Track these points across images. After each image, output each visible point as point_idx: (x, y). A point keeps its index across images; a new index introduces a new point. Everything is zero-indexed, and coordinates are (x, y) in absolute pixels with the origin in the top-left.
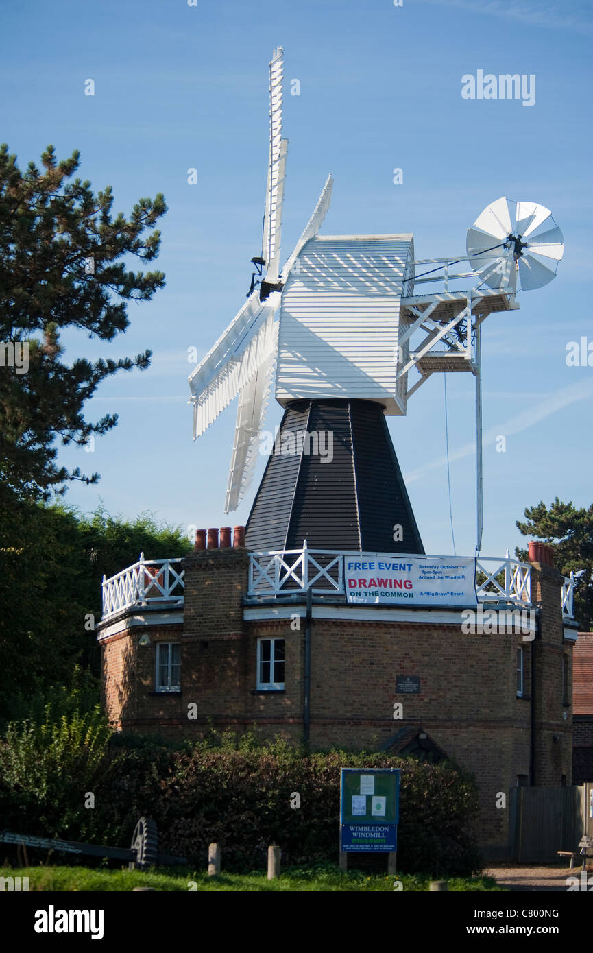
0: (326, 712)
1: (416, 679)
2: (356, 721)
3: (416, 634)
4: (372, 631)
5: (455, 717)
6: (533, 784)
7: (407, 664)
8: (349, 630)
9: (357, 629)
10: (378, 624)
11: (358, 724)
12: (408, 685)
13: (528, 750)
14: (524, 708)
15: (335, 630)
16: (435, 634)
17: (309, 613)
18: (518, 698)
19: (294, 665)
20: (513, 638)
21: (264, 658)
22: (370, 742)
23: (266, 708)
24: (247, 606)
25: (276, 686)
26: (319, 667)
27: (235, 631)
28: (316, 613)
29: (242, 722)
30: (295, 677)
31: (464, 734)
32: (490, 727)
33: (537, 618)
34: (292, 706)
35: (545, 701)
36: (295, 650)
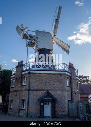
0: (33, 88)
1: (49, 83)
2: (38, 90)
3: (49, 75)
4: (41, 75)
5: (56, 89)
6: (72, 102)
7: (47, 80)
8: (37, 75)
10: (42, 74)
12: (47, 84)
13: (70, 96)
14: (69, 89)
15: (34, 75)
16: (52, 75)
18: (68, 86)
19: (28, 80)
20: (66, 76)
21: (24, 80)
22: (41, 94)
23: (24, 88)
24: (22, 72)
25: (25, 84)
26: (32, 81)
27: (20, 76)
28: (31, 72)
29: (20, 91)
30: (28, 82)
31: (58, 92)
32: (62, 91)
33: (71, 73)
34: (27, 87)
35: (73, 87)
36: (28, 78)
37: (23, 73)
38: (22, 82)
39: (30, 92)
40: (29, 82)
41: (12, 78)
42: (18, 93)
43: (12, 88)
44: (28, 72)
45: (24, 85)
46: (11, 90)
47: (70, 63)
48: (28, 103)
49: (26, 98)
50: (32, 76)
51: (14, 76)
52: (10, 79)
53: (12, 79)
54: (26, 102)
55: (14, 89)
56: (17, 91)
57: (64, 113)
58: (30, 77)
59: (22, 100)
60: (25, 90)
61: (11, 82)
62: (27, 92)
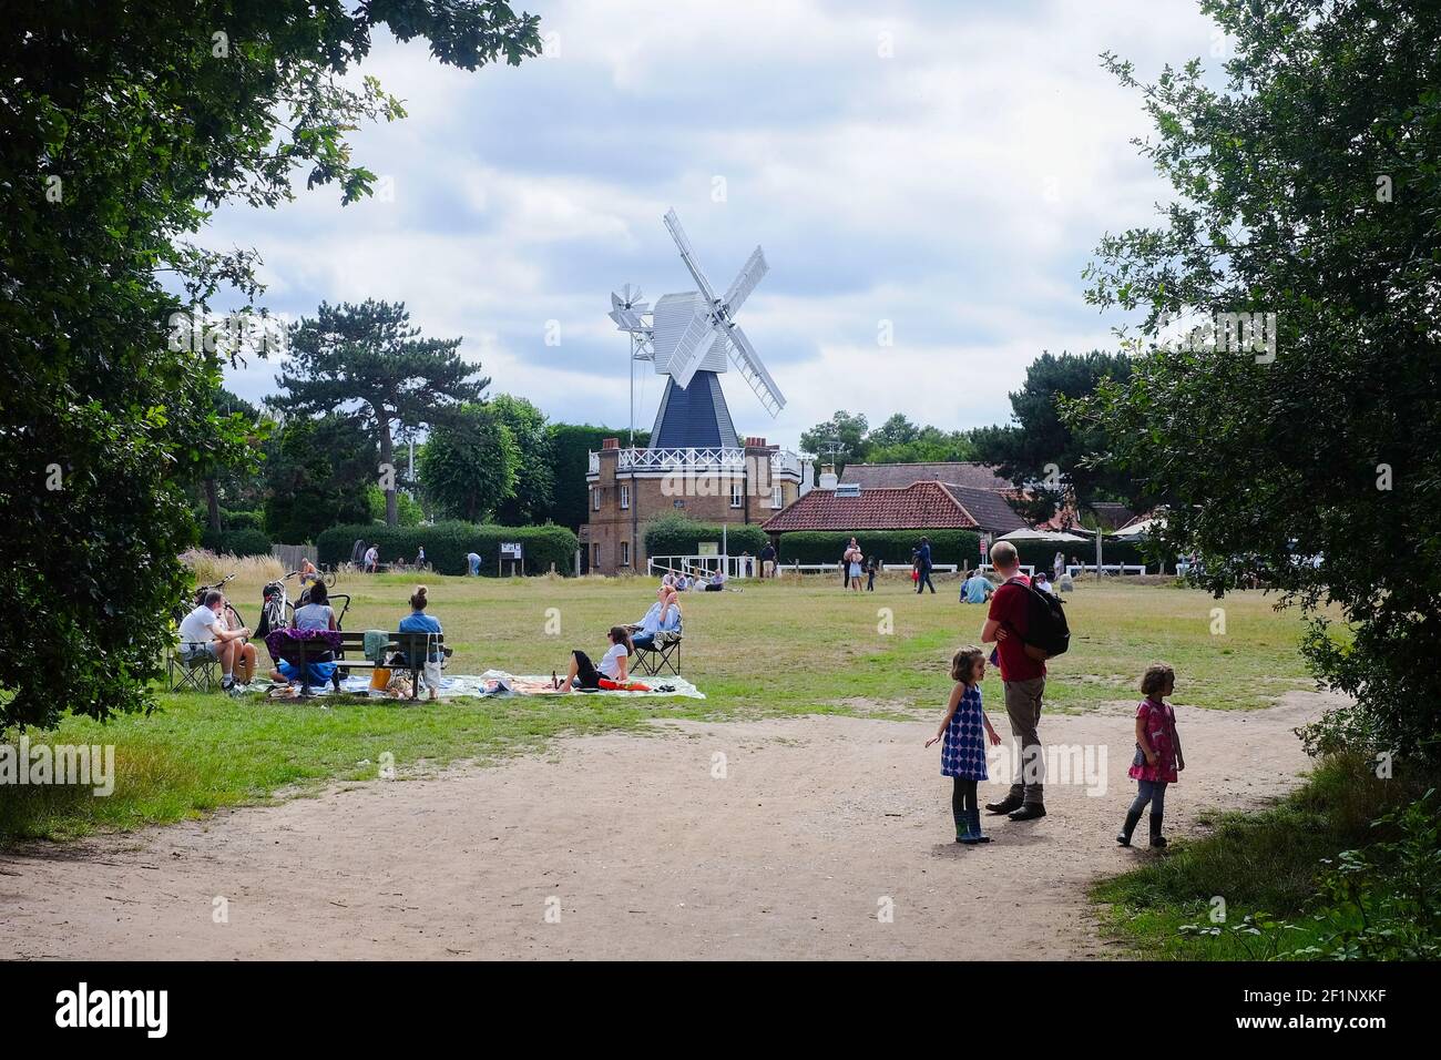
0: (644, 517)
1: (682, 502)
8: (653, 482)
9: (655, 482)
14: (740, 513)
15: (646, 482)
19: (631, 497)
21: (624, 495)
23: (625, 516)
24: (616, 473)
25: (627, 506)
26: (640, 497)
27: (613, 484)
28: (637, 476)
29: (617, 521)
30: (631, 502)
34: (630, 514)
35: (751, 510)
36: (631, 491)
37: (619, 476)
38: (618, 499)
39: (638, 525)
40: (635, 502)
41: (592, 482)
42: (611, 528)
43: (594, 511)
44: (629, 476)
45: (623, 506)
46: (592, 517)
48: (635, 549)
49: (630, 538)
50: (641, 486)
51: (597, 478)
52: (588, 484)
53: (590, 487)
54: (630, 548)
55: (601, 516)
56: (608, 522)
58: (635, 488)
59: (623, 543)
60: (626, 521)
61: (591, 494)
62: (631, 525)
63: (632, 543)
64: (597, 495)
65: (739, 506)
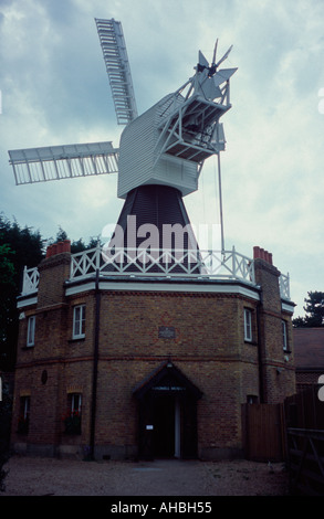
0: (110, 351)
1: (172, 329)
2: (131, 358)
3: (172, 299)
4: (142, 298)
5: (200, 354)
6: (262, 402)
7: (166, 319)
8: (127, 298)
9: (132, 297)
10: (146, 293)
11: (133, 359)
12: (167, 333)
13: (256, 379)
14: (253, 351)
15: (116, 298)
16: (185, 299)
17: (97, 286)
18: (246, 342)
19: (90, 321)
20: (239, 301)
21: (77, 319)
22: (141, 371)
23: (76, 352)
24: (66, 287)
25: (81, 336)
26: (106, 321)
27: (60, 304)
28: (103, 286)
29: (62, 361)
30: (91, 327)
31: (206, 366)
32: (224, 361)
33: (259, 292)
34: (89, 347)
35: (268, 346)
36: (91, 311)
37: (70, 292)
38: (66, 327)
39: (101, 364)
40: (97, 328)
41: (24, 309)
42: (53, 371)
43: (26, 349)
44: (92, 286)
45: (75, 337)
46: (22, 358)
47: (257, 250)
48: (94, 406)
49: (85, 386)
50: (105, 302)
53: (22, 316)
54: (84, 403)
55: (35, 355)
56: (48, 362)
57: (229, 444)
58: (98, 306)
59: (70, 395)
60: (81, 360)
61: (22, 326)
62: (88, 365)
63: (89, 393)
64: (32, 326)
65: (250, 340)
